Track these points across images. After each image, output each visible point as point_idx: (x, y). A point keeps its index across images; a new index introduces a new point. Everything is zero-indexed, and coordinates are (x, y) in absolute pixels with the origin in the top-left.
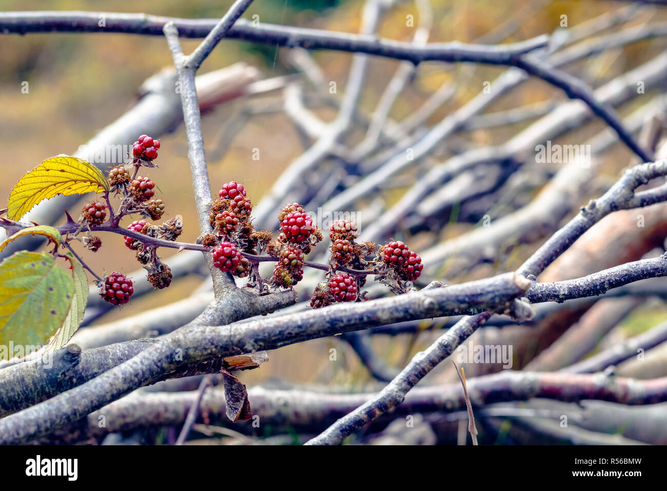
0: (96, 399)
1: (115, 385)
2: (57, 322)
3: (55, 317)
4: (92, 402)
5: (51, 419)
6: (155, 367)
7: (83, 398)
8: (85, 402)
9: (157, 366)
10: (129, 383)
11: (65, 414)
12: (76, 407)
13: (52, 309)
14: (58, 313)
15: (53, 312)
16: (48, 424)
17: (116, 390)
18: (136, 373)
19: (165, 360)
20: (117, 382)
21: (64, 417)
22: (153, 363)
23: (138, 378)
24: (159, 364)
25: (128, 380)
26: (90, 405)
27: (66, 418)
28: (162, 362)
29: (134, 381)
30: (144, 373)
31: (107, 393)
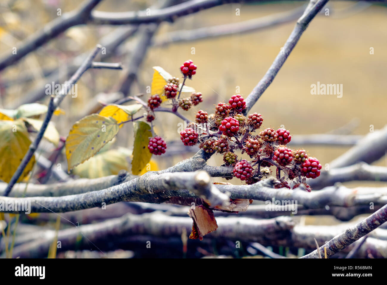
0: (96, 199)
1: (107, 194)
2: (91, 153)
3: (92, 151)
4: (94, 200)
5: (73, 203)
6: (127, 190)
7: (91, 197)
8: (91, 199)
9: (128, 190)
10: (114, 195)
11: (80, 203)
12: (86, 200)
13: (93, 146)
14: (95, 149)
15: (93, 148)
16: (72, 205)
17: (107, 197)
18: (118, 191)
19: (132, 187)
20: (108, 193)
21: (80, 204)
22: (127, 188)
23: (118, 194)
24: (129, 189)
25: (113, 194)
26: (93, 201)
27: (81, 205)
28: (131, 188)
29: (116, 195)
30: (121, 192)
31: (102, 198)
